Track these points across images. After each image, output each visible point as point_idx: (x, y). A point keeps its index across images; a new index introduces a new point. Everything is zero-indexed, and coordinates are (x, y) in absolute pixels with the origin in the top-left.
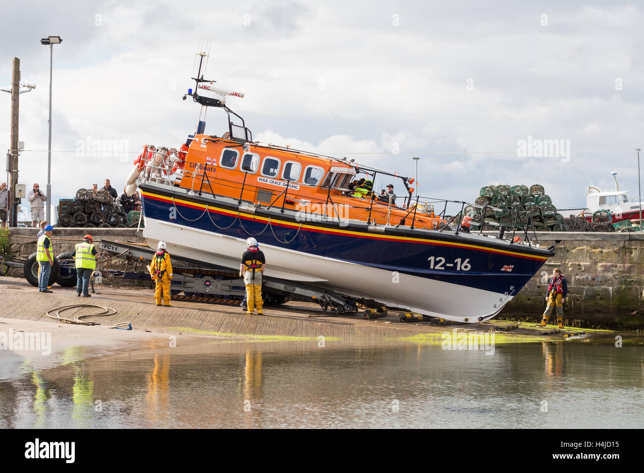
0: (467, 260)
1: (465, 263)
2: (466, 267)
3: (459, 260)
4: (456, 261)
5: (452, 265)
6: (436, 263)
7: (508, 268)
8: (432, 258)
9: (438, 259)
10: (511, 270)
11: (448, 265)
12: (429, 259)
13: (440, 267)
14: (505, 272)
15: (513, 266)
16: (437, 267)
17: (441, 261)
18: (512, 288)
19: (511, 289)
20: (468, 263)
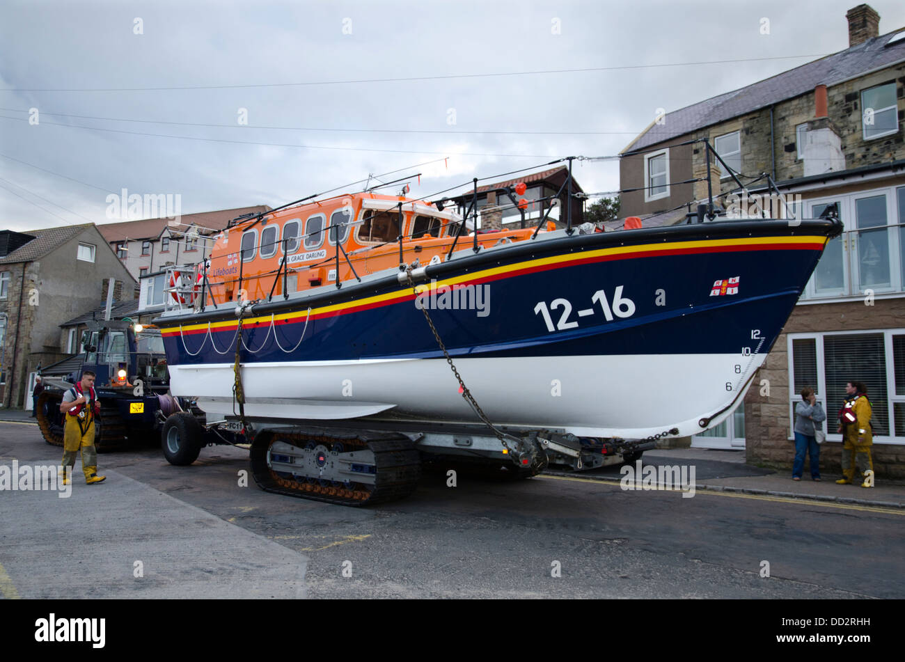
0: (619, 290)
1: (618, 300)
2: (624, 308)
3: (600, 296)
4: (594, 299)
5: (590, 312)
6: (556, 315)
7: (729, 287)
8: (541, 307)
9: (554, 305)
10: (736, 291)
11: (582, 313)
12: (537, 310)
13: (567, 322)
14: (724, 297)
15: (737, 279)
16: (562, 325)
17: (561, 308)
18: (755, 334)
19: (754, 337)
20: (623, 297)
